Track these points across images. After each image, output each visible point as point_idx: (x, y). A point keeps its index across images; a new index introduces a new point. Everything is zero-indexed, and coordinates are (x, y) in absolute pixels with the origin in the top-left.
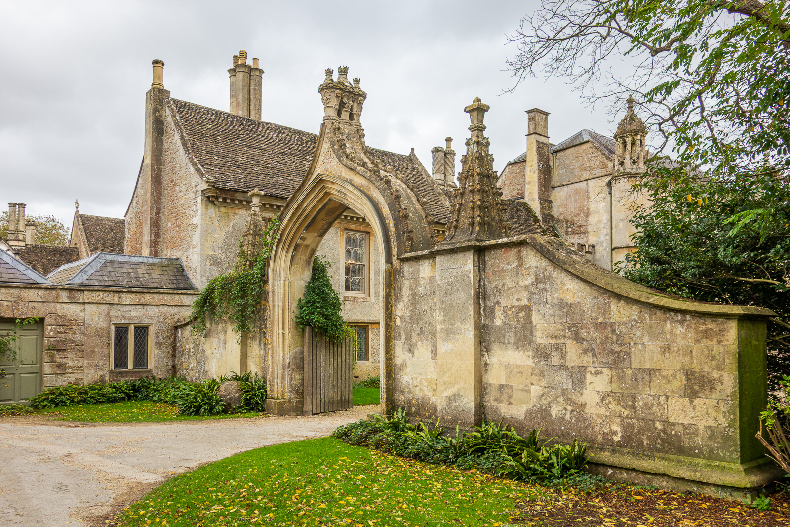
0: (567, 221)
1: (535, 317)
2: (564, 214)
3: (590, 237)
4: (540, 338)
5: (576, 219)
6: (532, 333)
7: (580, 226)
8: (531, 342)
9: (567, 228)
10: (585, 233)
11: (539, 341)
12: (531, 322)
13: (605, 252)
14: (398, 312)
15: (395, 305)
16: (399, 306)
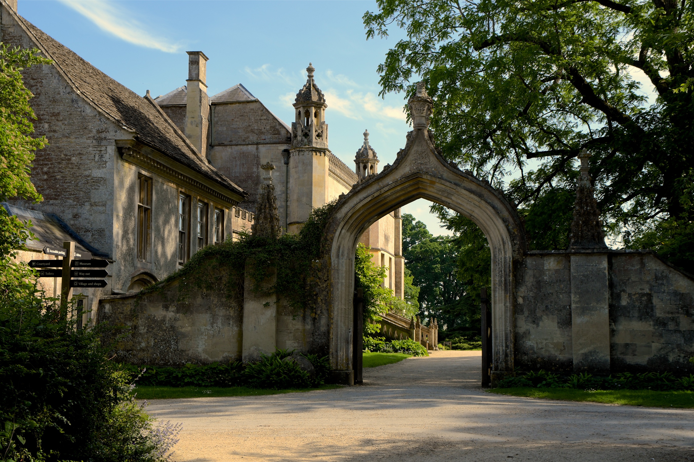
1: (655, 301)
4: (658, 313)
6: (652, 310)
8: (652, 316)
11: (658, 315)
12: (652, 303)
14: (519, 294)
15: (516, 288)
16: (520, 289)
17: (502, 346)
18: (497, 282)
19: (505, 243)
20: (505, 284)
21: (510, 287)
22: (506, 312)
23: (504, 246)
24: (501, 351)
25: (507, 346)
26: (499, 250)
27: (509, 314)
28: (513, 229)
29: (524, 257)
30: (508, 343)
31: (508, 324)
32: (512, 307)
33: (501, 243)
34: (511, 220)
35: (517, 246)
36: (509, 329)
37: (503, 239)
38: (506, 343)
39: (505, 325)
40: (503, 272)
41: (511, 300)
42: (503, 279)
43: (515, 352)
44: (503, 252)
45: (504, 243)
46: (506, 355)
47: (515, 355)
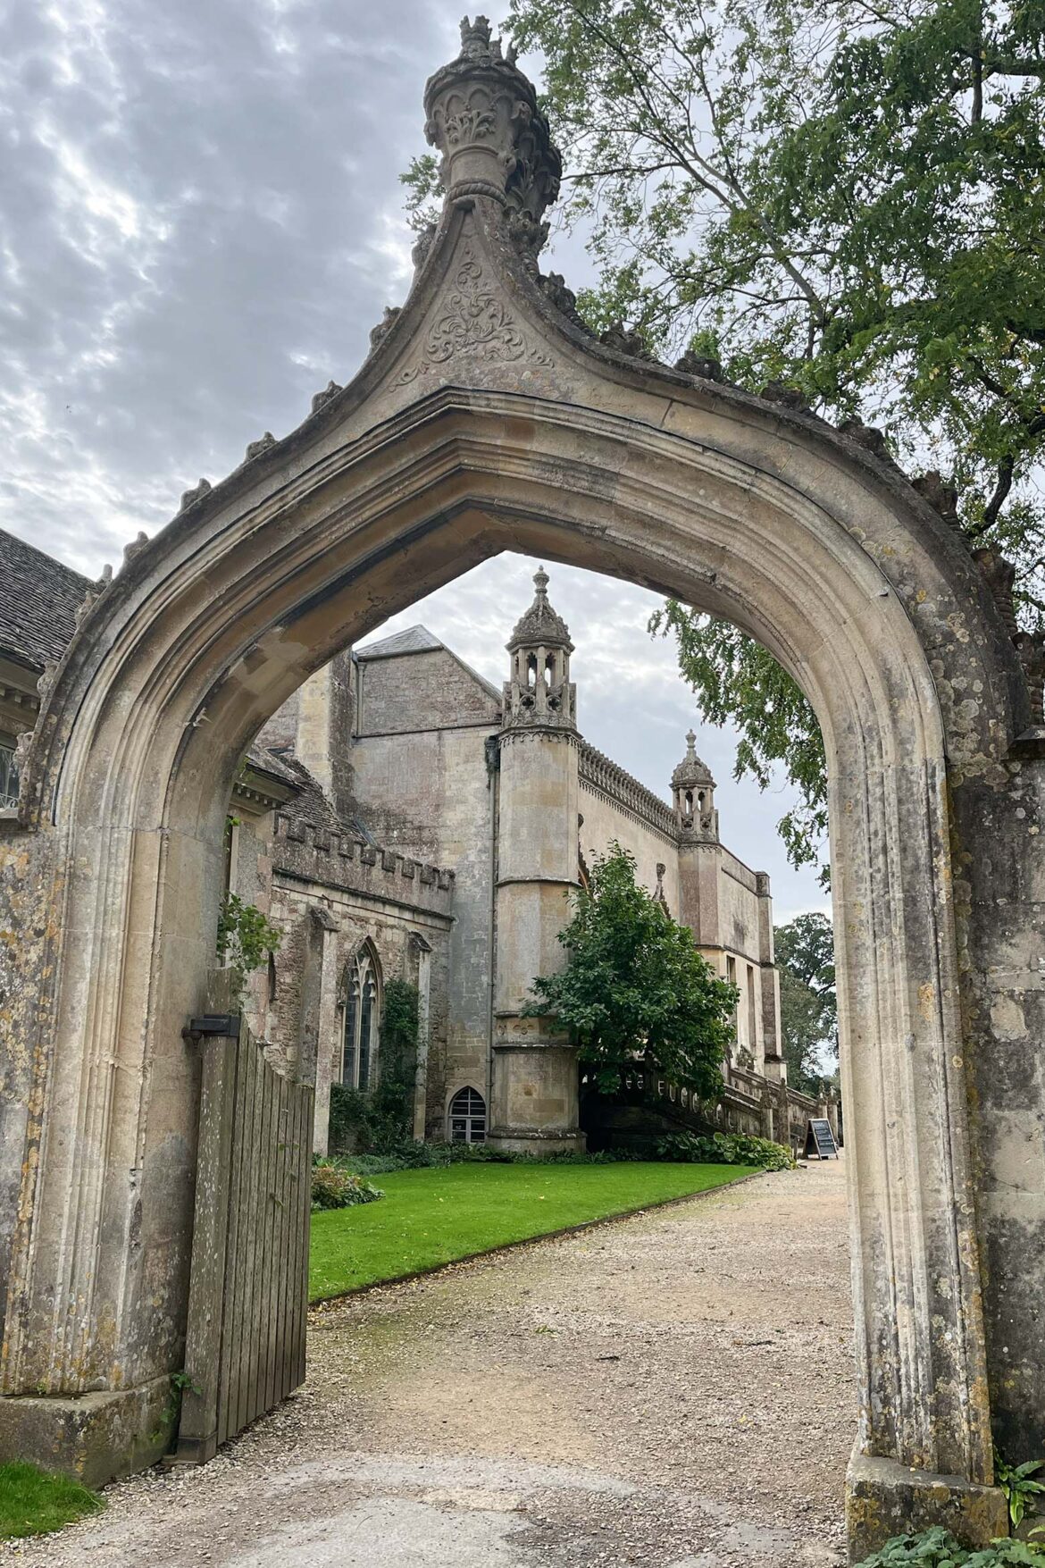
0: (388, 814)
2: (380, 797)
3: (445, 855)
5: (411, 811)
7: (420, 828)
9: (388, 829)
10: (432, 843)
13: (477, 890)
14: (999, 976)
15: (976, 943)
16: (1004, 949)
17: (912, 1303)
18: (865, 914)
19: (902, 695)
20: (912, 920)
21: (939, 941)
22: (919, 1095)
23: (893, 710)
24: (906, 1334)
25: (939, 1307)
26: (870, 732)
27: (938, 1104)
28: (942, 616)
29: (1016, 767)
30: (944, 1286)
31: (940, 1166)
32: (956, 1062)
33: (878, 692)
34: (927, 569)
35: (973, 707)
36: (945, 1196)
37: (886, 675)
38: (933, 1286)
39: (924, 1172)
40: (894, 854)
41: (951, 1014)
42: (897, 893)
43: (992, 1344)
44: (889, 743)
45: (893, 693)
46: (940, 1365)
47: (996, 1369)
